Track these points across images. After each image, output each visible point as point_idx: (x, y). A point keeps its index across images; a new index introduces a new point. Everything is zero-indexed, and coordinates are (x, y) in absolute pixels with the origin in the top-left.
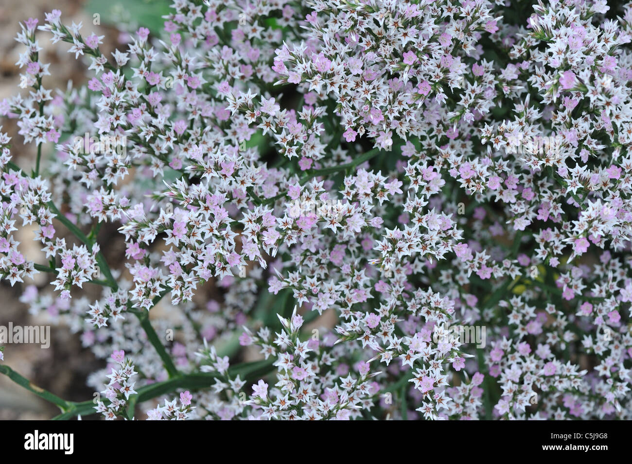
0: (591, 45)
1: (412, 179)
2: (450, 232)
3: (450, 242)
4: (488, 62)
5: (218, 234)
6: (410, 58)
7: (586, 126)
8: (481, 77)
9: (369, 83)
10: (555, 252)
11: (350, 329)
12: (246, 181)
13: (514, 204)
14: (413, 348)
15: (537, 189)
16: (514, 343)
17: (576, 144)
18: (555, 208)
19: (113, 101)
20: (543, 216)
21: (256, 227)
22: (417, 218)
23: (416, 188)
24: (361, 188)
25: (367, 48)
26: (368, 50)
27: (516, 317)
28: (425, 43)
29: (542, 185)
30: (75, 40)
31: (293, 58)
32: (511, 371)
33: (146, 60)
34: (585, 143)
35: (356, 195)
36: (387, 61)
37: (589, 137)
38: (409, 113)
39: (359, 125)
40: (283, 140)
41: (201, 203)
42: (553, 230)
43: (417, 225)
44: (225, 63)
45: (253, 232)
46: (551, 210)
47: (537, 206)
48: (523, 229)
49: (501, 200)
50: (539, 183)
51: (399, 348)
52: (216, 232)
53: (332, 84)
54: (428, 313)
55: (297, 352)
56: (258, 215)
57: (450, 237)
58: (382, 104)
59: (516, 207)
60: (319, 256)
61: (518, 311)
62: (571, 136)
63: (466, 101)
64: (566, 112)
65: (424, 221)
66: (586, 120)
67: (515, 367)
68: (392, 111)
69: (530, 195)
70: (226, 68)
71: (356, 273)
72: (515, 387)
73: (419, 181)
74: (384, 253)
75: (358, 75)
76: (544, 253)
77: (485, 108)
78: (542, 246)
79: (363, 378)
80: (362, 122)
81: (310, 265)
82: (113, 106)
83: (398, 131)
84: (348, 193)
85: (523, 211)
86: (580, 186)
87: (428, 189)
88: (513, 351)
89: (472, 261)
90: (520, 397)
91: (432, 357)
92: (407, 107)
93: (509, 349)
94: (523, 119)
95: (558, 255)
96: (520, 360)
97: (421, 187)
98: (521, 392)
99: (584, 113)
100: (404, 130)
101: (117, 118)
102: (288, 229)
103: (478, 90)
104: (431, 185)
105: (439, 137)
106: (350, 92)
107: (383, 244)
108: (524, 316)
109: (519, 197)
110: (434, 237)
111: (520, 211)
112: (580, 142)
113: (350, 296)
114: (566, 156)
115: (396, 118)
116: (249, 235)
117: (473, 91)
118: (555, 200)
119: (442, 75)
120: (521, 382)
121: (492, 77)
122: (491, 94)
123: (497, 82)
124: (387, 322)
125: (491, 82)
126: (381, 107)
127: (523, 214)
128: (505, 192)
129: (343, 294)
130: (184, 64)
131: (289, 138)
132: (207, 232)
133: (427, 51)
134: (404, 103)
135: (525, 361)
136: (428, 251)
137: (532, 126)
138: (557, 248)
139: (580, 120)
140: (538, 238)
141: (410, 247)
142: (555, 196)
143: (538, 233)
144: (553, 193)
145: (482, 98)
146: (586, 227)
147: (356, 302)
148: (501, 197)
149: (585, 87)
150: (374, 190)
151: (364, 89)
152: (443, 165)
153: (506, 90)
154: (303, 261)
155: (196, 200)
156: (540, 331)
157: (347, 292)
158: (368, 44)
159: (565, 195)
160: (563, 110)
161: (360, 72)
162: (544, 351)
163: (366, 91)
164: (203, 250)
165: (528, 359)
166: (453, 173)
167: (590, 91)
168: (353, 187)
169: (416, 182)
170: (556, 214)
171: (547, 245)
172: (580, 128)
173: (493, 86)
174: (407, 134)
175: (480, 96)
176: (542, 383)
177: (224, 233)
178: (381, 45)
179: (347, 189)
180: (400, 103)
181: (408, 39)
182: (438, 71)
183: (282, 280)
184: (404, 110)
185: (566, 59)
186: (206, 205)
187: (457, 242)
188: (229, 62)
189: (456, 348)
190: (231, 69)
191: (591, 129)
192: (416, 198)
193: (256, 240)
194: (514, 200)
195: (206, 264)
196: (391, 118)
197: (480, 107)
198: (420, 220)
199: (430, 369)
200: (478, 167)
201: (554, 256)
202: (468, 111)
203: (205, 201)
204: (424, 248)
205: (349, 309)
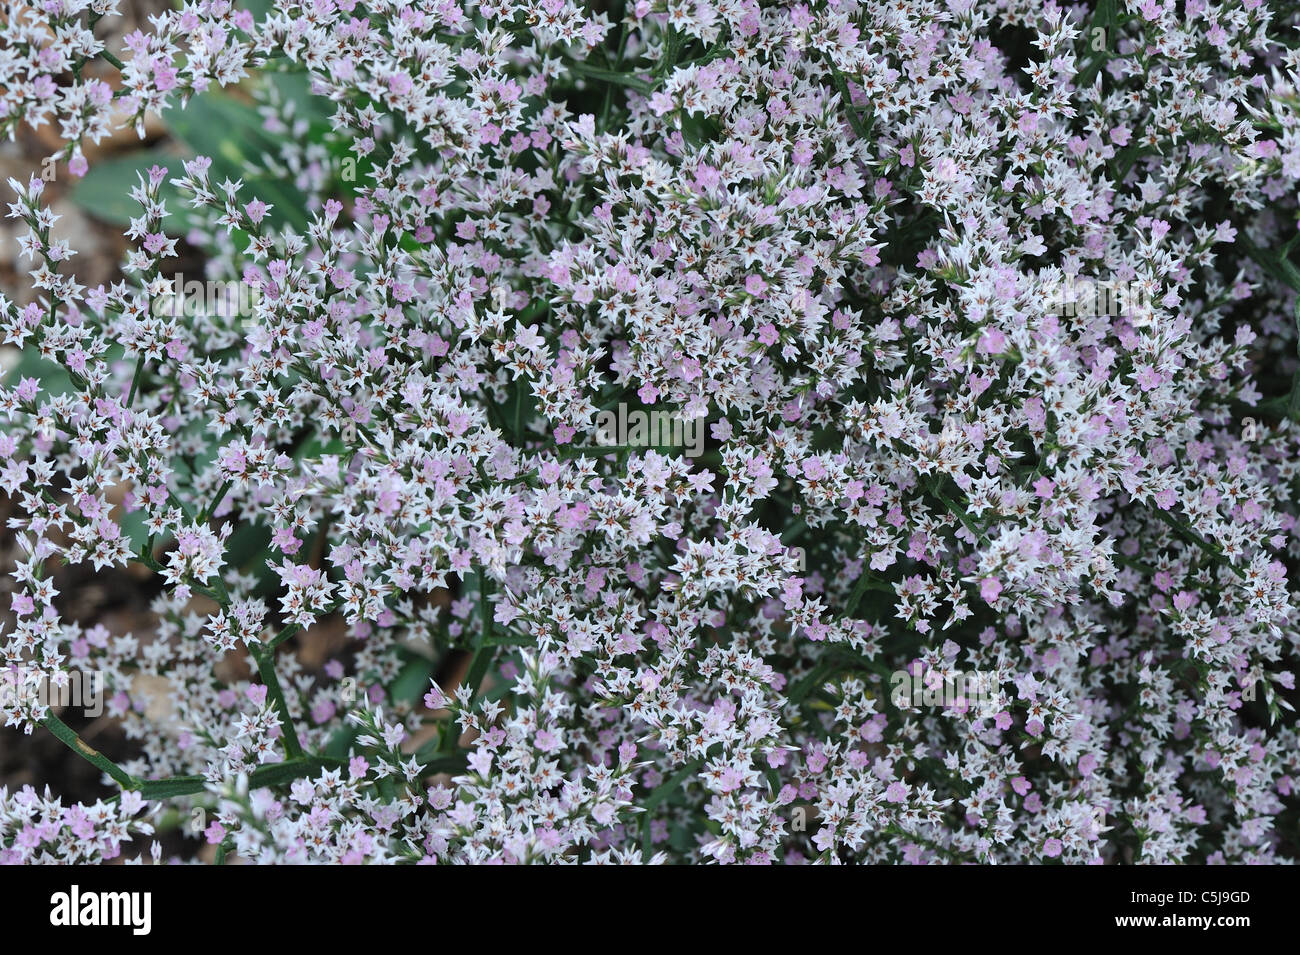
0: (1023, 297)
1: (731, 472)
2: (779, 559)
3: (778, 573)
4: (854, 311)
5: (440, 518)
6: (755, 286)
7: (998, 420)
8: (844, 331)
9: (684, 319)
10: (925, 611)
11: (614, 690)
12: (480, 447)
13: (873, 530)
14: (708, 727)
15: (906, 512)
16: (843, 748)
17: (981, 446)
18: (935, 543)
19: (281, 304)
20: (914, 554)
21: (496, 518)
22: (731, 532)
23: (736, 486)
24: (650, 478)
25: (688, 265)
26: (690, 269)
27: (846, 711)
28: (778, 266)
29: (915, 508)
30: (228, 207)
31: (576, 267)
32: (837, 790)
33: (334, 249)
34: (995, 446)
35: (642, 488)
36: (716, 287)
37: (1001, 438)
38: (738, 371)
39: (660, 381)
40: (543, 390)
41: (414, 470)
42: (925, 579)
43: (732, 543)
44: (450, 269)
45: (489, 524)
46: (928, 546)
47: (904, 538)
48: (883, 568)
49: (854, 522)
50: (911, 503)
51: (689, 724)
52: (437, 515)
53: (633, 312)
54: (731, 679)
55: (544, 708)
56: (497, 500)
57: (777, 567)
58: (701, 352)
59: (874, 535)
60: (567, 579)
61: (851, 703)
62: (976, 434)
63: (821, 364)
64: (970, 396)
65: (742, 537)
66: (998, 412)
67: (842, 784)
68: (713, 365)
69: (897, 518)
70: (451, 278)
71: (626, 608)
72: (843, 813)
73: (742, 476)
74: (685, 575)
75: (668, 305)
76: (907, 611)
77: (847, 377)
78: (905, 600)
79: (624, 768)
80: (667, 377)
81: (553, 591)
82: (280, 312)
83: (716, 397)
84: (631, 484)
85: (884, 542)
86: (988, 505)
87: (751, 491)
88: (840, 762)
89: (801, 611)
90: (850, 828)
91: (736, 743)
92: (735, 362)
93: (835, 757)
94: (904, 401)
95: (928, 617)
96: (849, 776)
97: (743, 486)
98: (851, 822)
99: (996, 401)
100: (726, 396)
101: (284, 332)
102: (542, 524)
103: (839, 351)
104: (757, 486)
105: (771, 417)
106: (655, 329)
107: (684, 561)
108: (859, 711)
109: (881, 520)
110: (754, 563)
111: (881, 542)
112: (988, 444)
113: (612, 643)
114: (964, 462)
115: (719, 377)
116: (483, 527)
117: (831, 351)
118: (934, 532)
119: (794, 318)
120: (851, 806)
121: (859, 334)
122: (856, 359)
123: (866, 342)
124: (668, 688)
125: (857, 342)
126: (700, 356)
127: (884, 547)
128: (862, 510)
129: (602, 639)
130: (389, 263)
131: (552, 389)
132: (423, 514)
133: (779, 280)
134: (732, 355)
135: (858, 779)
136: (747, 582)
137: (914, 414)
138: (927, 606)
139: (990, 411)
140: (898, 588)
141: (721, 572)
142: (936, 524)
143: (899, 581)
144: (934, 520)
145: (843, 363)
146: (999, 562)
147: (620, 652)
148: (855, 517)
149: (1019, 354)
150: (670, 483)
151: (675, 326)
152: (774, 458)
153: (879, 355)
154: (541, 585)
155: (408, 465)
156: (879, 738)
157: (608, 636)
158: (689, 258)
159: (952, 525)
160: (967, 392)
161: (673, 300)
162: (884, 767)
163: (679, 330)
164: (401, 545)
165: (861, 776)
166: (792, 470)
167: (1026, 361)
168: (639, 474)
169: (736, 476)
170: (934, 552)
171: (912, 599)
172: (988, 423)
173: (859, 348)
174: (728, 402)
175: (839, 360)
176: (881, 814)
177: (449, 517)
178: (709, 263)
179: (630, 476)
180: (726, 354)
181: (754, 257)
182: (788, 311)
183: (517, 605)
184: (731, 365)
185: (990, 312)
186: (421, 474)
187: (787, 575)
188: (455, 268)
189: (773, 734)
190: (457, 279)
191: (1005, 425)
192: (735, 501)
193: (492, 535)
194: (874, 524)
195: (406, 566)
196: (712, 375)
197: (840, 376)
198: (736, 535)
199: (734, 760)
200: (831, 465)
201: (922, 617)
202: (823, 379)
203: (420, 468)
204: (741, 577)
205: (610, 662)
